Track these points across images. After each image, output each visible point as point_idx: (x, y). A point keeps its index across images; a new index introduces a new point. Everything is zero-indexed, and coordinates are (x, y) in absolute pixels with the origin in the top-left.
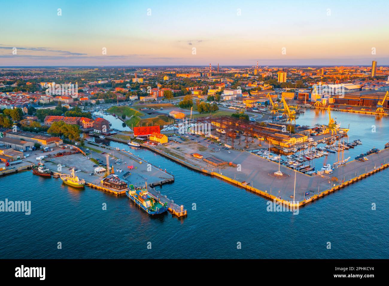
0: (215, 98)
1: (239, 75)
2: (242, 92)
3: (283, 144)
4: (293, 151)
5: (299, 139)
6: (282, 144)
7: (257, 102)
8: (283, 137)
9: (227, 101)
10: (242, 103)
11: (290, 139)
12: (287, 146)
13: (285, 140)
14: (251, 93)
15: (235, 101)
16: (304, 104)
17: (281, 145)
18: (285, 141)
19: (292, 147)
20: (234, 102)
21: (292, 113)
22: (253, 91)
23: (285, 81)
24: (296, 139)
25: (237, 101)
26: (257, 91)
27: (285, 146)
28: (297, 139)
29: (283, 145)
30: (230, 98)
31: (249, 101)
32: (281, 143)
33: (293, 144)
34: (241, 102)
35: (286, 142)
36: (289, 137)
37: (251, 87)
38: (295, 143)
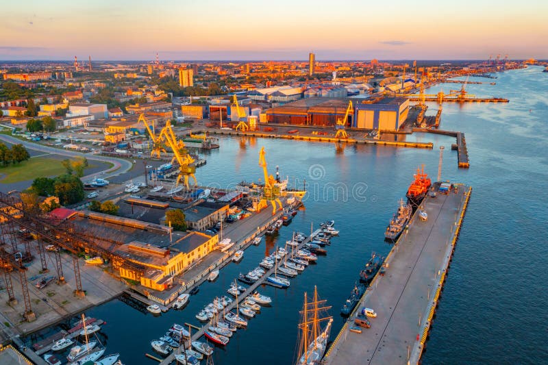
0: (44, 126)
1: (122, 75)
2: (109, 108)
3: (148, 281)
4: (176, 306)
5: (196, 251)
6: (145, 282)
7: (132, 130)
8: (150, 256)
9: (73, 128)
10: (101, 133)
11: (169, 262)
12: (161, 288)
13: (155, 267)
14: (127, 109)
15: (88, 129)
16: (219, 127)
17: (143, 284)
18: (153, 269)
19: (176, 285)
20: (86, 131)
21: (186, 162)
22: (131, 106)
23: (192, 85)
24: (186, 255)
25: (92, 129)
26: (137, 105)
27: (154, 287)
28: (190, 253)
29: (148, 285)
30: (80, 122)
31: (115, 128)
32: (142, 279)
33: (180, 271)
34: (99, 130)
35: (158, 273)
36: (166, 254)
37: (131, 96)
38: (185, 264)
